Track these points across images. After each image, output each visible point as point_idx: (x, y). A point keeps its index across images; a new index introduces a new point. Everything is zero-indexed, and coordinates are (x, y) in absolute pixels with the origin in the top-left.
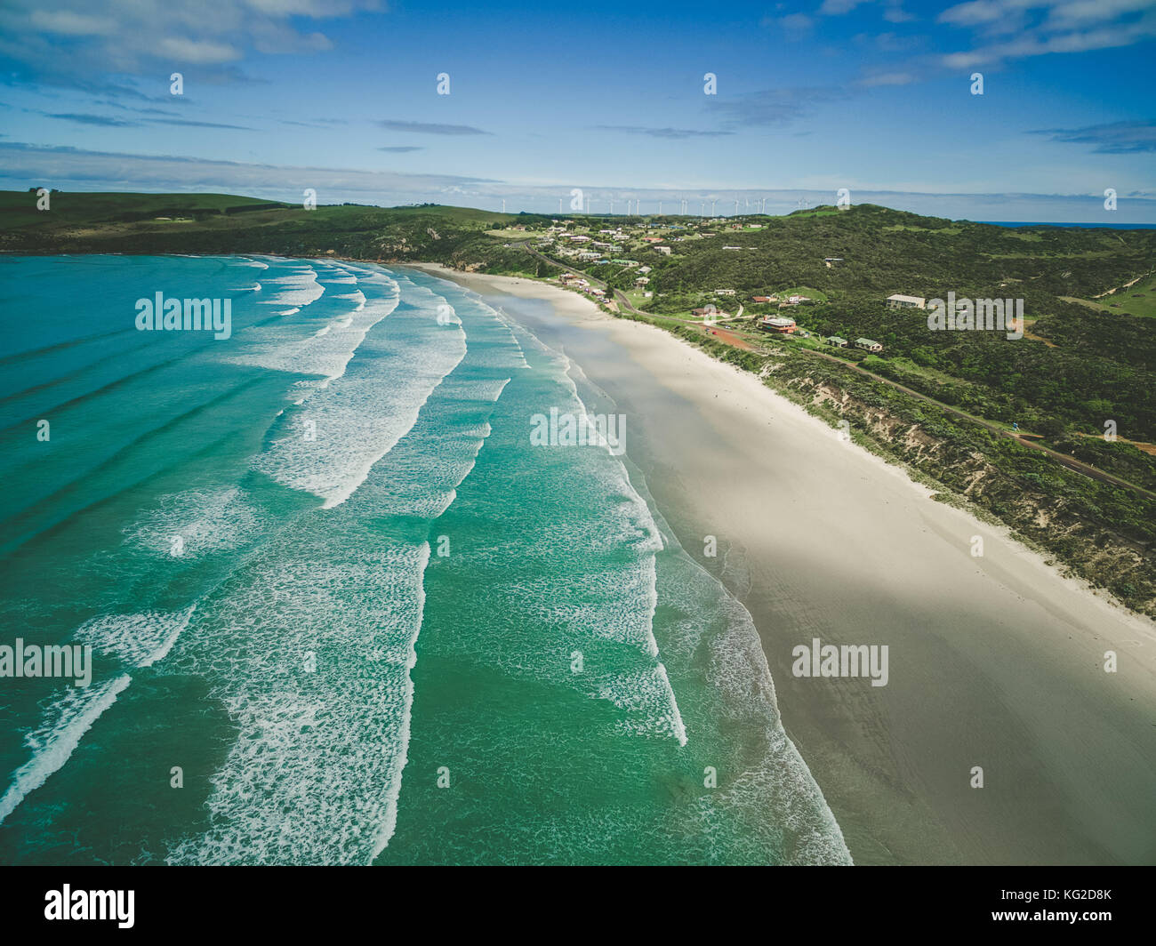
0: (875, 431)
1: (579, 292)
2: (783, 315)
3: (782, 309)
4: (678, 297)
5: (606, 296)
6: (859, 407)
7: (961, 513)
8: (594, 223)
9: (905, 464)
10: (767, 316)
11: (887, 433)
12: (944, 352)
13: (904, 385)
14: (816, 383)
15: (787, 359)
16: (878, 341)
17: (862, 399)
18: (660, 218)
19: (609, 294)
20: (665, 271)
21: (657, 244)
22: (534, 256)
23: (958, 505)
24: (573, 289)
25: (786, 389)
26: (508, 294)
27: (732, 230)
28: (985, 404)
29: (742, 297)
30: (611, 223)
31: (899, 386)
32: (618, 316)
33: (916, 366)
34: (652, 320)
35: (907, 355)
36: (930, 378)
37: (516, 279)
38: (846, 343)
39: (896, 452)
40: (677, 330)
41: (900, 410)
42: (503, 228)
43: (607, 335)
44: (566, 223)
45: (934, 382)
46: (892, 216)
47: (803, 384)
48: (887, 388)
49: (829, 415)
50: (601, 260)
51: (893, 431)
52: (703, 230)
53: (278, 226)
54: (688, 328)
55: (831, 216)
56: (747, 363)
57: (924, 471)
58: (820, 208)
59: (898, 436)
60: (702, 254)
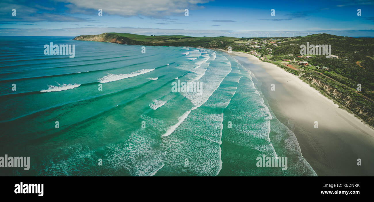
0: (326, 91)
1: (255, 55)
2: (305, 61)
3: (305, 59)
4: (279, 57)
5: (261, 56)
6: (322, 85)
7: (344, 111)
8: (259, 39)
9: (333, 99)
10: (301, 61)
11: (329, 91)
12: (342, 70)
13: (333, 79)
14: (312, 78)
15: (306, 72)
16: (328, 67)
17: (323, 83)
18: (275, 38)
19: (262, 56)
20: (276, 50)
21: (274, 44)
22: (244, 47)
23: (344, 109)
24: (253, 55)
25: (305, 80)
26: (238, 56)
27: (293, 40)
28: (351, 84)
29: (295, 56)
30: (263, 39)
31: (332, 79)
32: (264, 61)
33: (336, 74)
34: (272, 62)
35: (334, 71)
36: (339, 77)
37: (240, 52)
38: (320, 68)
39: (331, 96)
40: (278, 65)
41: (332, 85)
42: (238, 41)
43: (261, 66)
44: (252, 39)
45: (340, 78)
46: (330, 36)
47: (309, 79)
48: (329, 79)
49: (315, 87)
50: (260, 48)
51: (330, 91)
52: (285, 40)
53: (190, 41)
54: (281, 64)
55: (316, 36)
56: (296, 73)
57: (337, 101)
58: (313, 35)
59: (331, 92)
60: (285, 46)
